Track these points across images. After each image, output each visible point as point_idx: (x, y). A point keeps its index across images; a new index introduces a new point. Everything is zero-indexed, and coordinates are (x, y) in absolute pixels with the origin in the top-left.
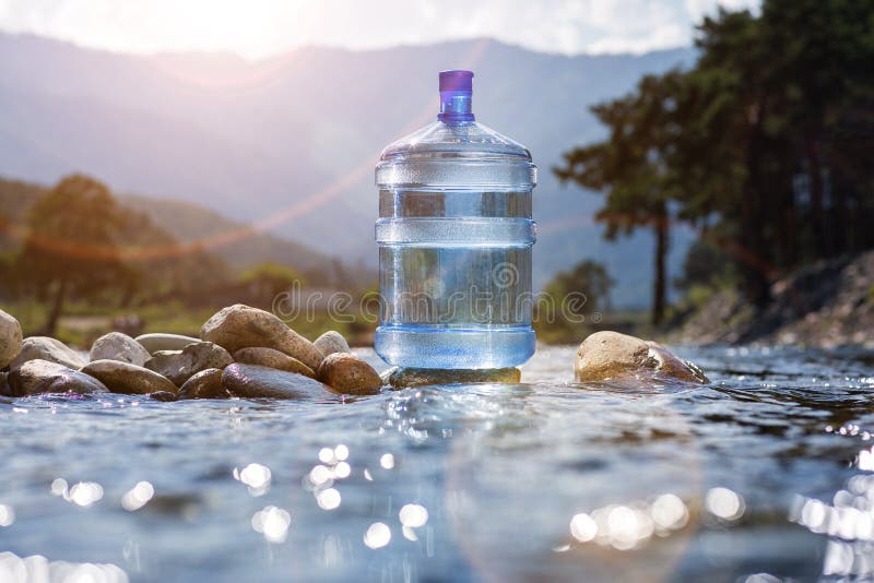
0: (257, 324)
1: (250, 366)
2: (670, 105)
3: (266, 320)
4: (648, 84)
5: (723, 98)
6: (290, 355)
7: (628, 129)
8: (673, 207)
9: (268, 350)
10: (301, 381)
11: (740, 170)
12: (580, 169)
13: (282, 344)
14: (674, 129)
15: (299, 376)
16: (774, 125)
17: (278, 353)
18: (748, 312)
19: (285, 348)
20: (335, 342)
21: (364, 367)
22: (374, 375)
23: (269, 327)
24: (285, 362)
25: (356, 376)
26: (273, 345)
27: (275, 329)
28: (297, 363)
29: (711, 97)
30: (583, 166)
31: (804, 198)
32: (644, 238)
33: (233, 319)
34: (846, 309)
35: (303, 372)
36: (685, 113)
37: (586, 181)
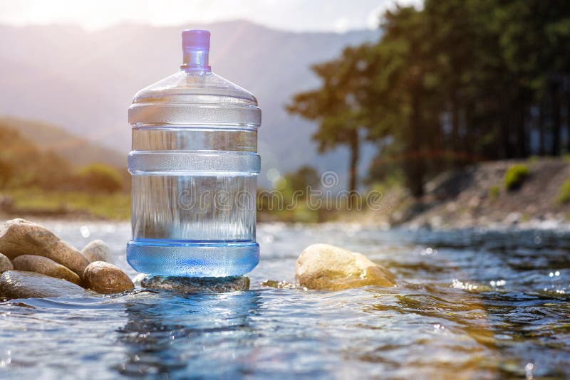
0: (32, 236)
1: (23, 273)
2: (362, 65)
3: (41, 232)
4: (348, 52)
5: (397, 63)
6: (60, 262)
7: (335, 81)
8: (363, 132)
9: (40, 258)
10: (64, 287)
11: (406, 110)
12: (303, 106)
13: (53, 252)
14: (363, 81)
15: (64, 282)
16: (430, 80)
17: (49, 260)
18: (411, 201)
19: (56, 256)
20: (100, 249)
21: (119, 275)
22: (128, 281)
23: (42, 238)
24: (54, 268)
25: (112, 282)
26: (46, 253)
27: (47, 240)
28: (64, 270)
29: (388, 62)
30: (305, 105)
31: (447, 128)
32: (343, 152)
33: (13, 231)
34: (474, 202)
35: (68, 278)
36: (371, 71)
37: (307, 114)
